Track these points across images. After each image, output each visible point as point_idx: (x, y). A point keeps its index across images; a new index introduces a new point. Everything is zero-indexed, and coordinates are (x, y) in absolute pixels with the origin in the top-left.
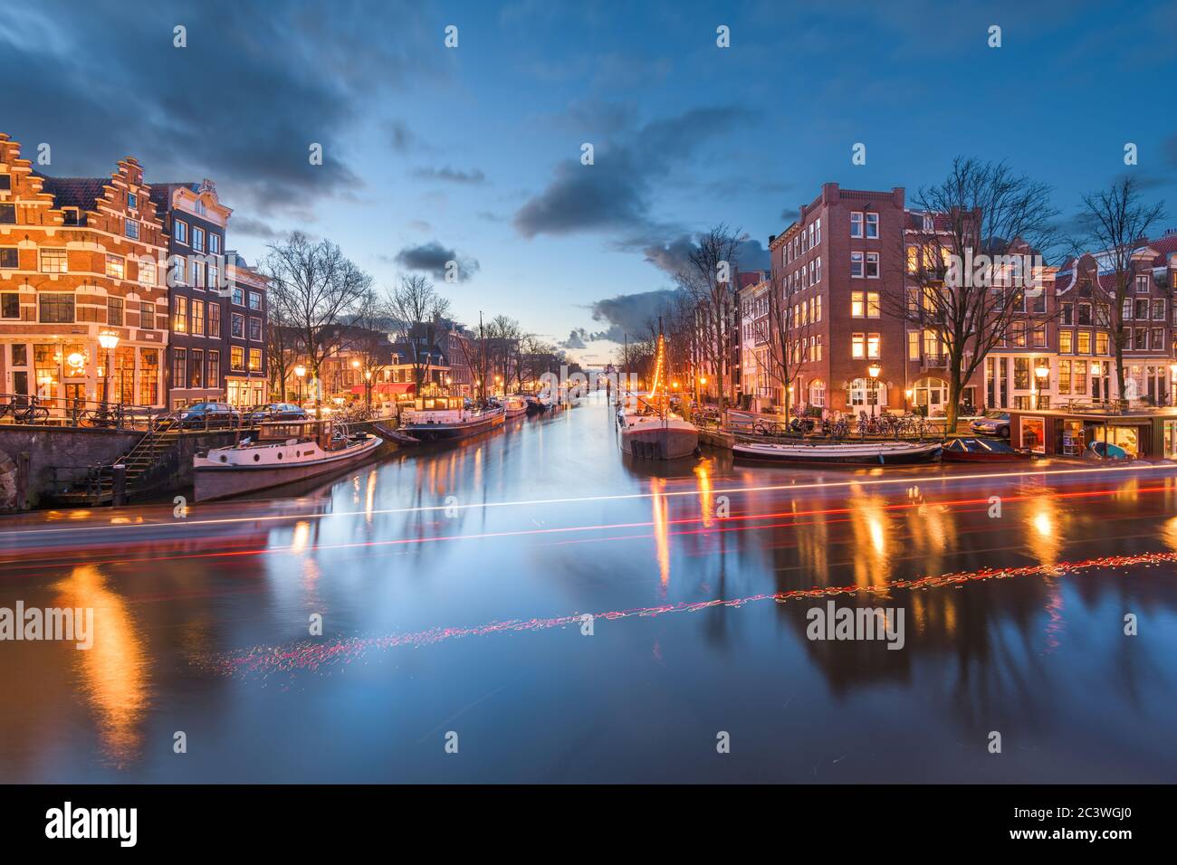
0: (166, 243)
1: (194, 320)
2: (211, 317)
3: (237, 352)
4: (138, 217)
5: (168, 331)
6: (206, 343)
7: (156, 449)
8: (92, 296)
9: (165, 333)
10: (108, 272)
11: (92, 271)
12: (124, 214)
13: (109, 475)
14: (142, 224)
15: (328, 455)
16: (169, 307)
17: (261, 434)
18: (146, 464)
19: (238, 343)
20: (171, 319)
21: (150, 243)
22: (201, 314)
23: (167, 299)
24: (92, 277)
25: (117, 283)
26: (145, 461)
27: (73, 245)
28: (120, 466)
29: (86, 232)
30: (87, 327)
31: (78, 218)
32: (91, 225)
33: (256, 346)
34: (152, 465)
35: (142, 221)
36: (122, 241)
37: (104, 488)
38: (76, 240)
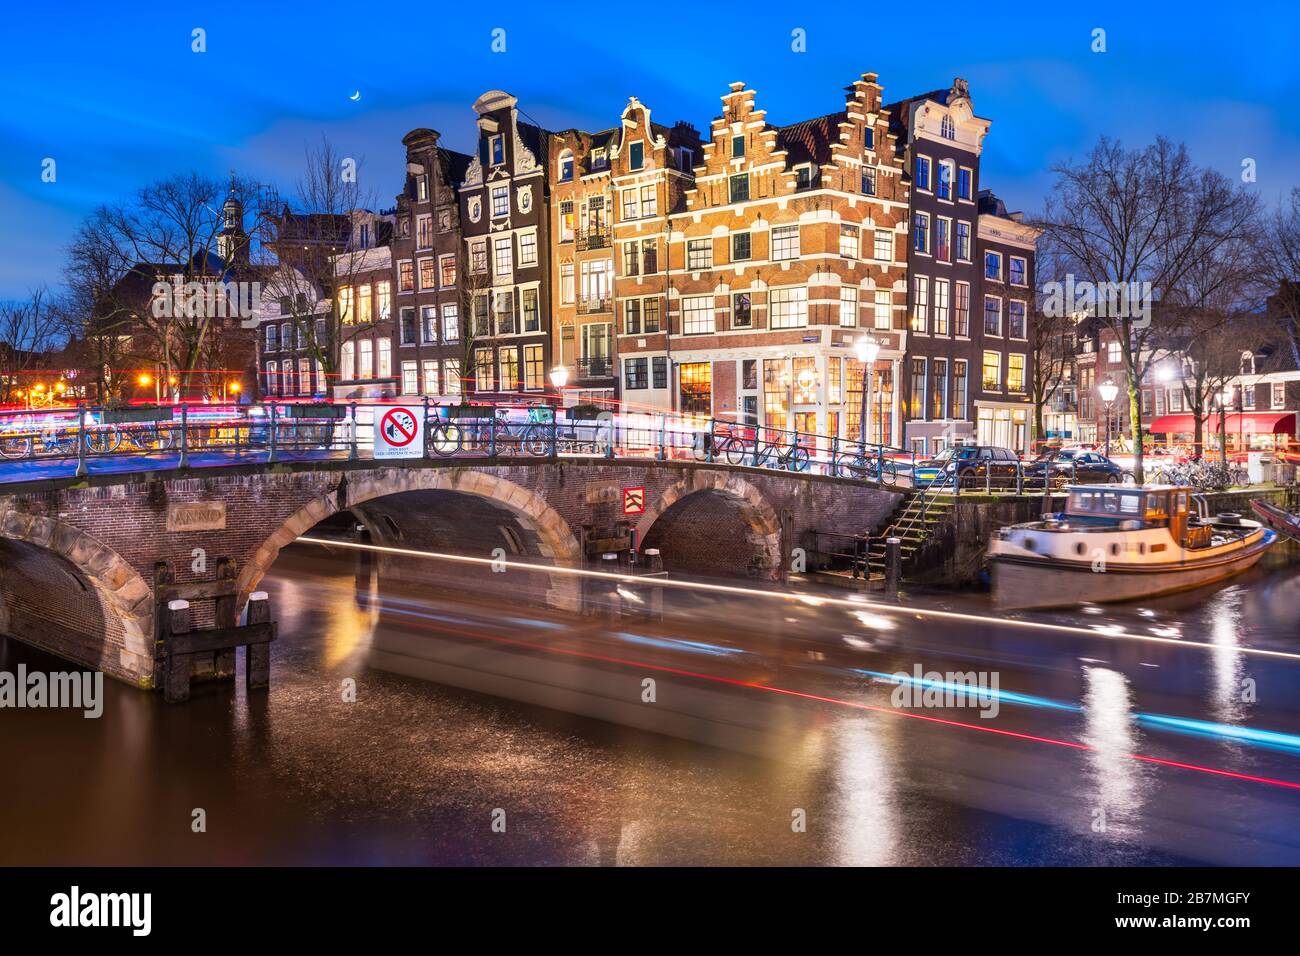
0: (907, 194)
1: (937, 310)
2: (958, 306)
3: (992, 359)
4: (875, 162)
5: (905, 332)
6: (951, 348)
7: (928, 516)
8: (826, 287)
9: (903, 334)
10: (842, 251)
11: (827, 251)
12: (859, 162)
13: (881, 550)
14: (879, 171)
15: (1188, 555)
16: (908, 293)
17: (1069, 505)
18: (918, 540)
19: (993, 345)
20: (909, 314)
21: (886, 198)
22: (945, 303)
23: (905, 282)
24: (826, 260)
25: (851, 265)
26: (915, 534)
27: (808, 218)
28: (895, 540)
29: (820, 196)
30: (820, 331)
31: (810, 179)
32: (827, 185)
33: (1018, 348)
34: (924, 541)
35: (880, 167)
36: (858, 202)
37: (875, 570)
38: (810, 210)
